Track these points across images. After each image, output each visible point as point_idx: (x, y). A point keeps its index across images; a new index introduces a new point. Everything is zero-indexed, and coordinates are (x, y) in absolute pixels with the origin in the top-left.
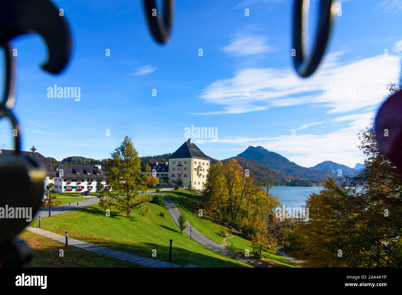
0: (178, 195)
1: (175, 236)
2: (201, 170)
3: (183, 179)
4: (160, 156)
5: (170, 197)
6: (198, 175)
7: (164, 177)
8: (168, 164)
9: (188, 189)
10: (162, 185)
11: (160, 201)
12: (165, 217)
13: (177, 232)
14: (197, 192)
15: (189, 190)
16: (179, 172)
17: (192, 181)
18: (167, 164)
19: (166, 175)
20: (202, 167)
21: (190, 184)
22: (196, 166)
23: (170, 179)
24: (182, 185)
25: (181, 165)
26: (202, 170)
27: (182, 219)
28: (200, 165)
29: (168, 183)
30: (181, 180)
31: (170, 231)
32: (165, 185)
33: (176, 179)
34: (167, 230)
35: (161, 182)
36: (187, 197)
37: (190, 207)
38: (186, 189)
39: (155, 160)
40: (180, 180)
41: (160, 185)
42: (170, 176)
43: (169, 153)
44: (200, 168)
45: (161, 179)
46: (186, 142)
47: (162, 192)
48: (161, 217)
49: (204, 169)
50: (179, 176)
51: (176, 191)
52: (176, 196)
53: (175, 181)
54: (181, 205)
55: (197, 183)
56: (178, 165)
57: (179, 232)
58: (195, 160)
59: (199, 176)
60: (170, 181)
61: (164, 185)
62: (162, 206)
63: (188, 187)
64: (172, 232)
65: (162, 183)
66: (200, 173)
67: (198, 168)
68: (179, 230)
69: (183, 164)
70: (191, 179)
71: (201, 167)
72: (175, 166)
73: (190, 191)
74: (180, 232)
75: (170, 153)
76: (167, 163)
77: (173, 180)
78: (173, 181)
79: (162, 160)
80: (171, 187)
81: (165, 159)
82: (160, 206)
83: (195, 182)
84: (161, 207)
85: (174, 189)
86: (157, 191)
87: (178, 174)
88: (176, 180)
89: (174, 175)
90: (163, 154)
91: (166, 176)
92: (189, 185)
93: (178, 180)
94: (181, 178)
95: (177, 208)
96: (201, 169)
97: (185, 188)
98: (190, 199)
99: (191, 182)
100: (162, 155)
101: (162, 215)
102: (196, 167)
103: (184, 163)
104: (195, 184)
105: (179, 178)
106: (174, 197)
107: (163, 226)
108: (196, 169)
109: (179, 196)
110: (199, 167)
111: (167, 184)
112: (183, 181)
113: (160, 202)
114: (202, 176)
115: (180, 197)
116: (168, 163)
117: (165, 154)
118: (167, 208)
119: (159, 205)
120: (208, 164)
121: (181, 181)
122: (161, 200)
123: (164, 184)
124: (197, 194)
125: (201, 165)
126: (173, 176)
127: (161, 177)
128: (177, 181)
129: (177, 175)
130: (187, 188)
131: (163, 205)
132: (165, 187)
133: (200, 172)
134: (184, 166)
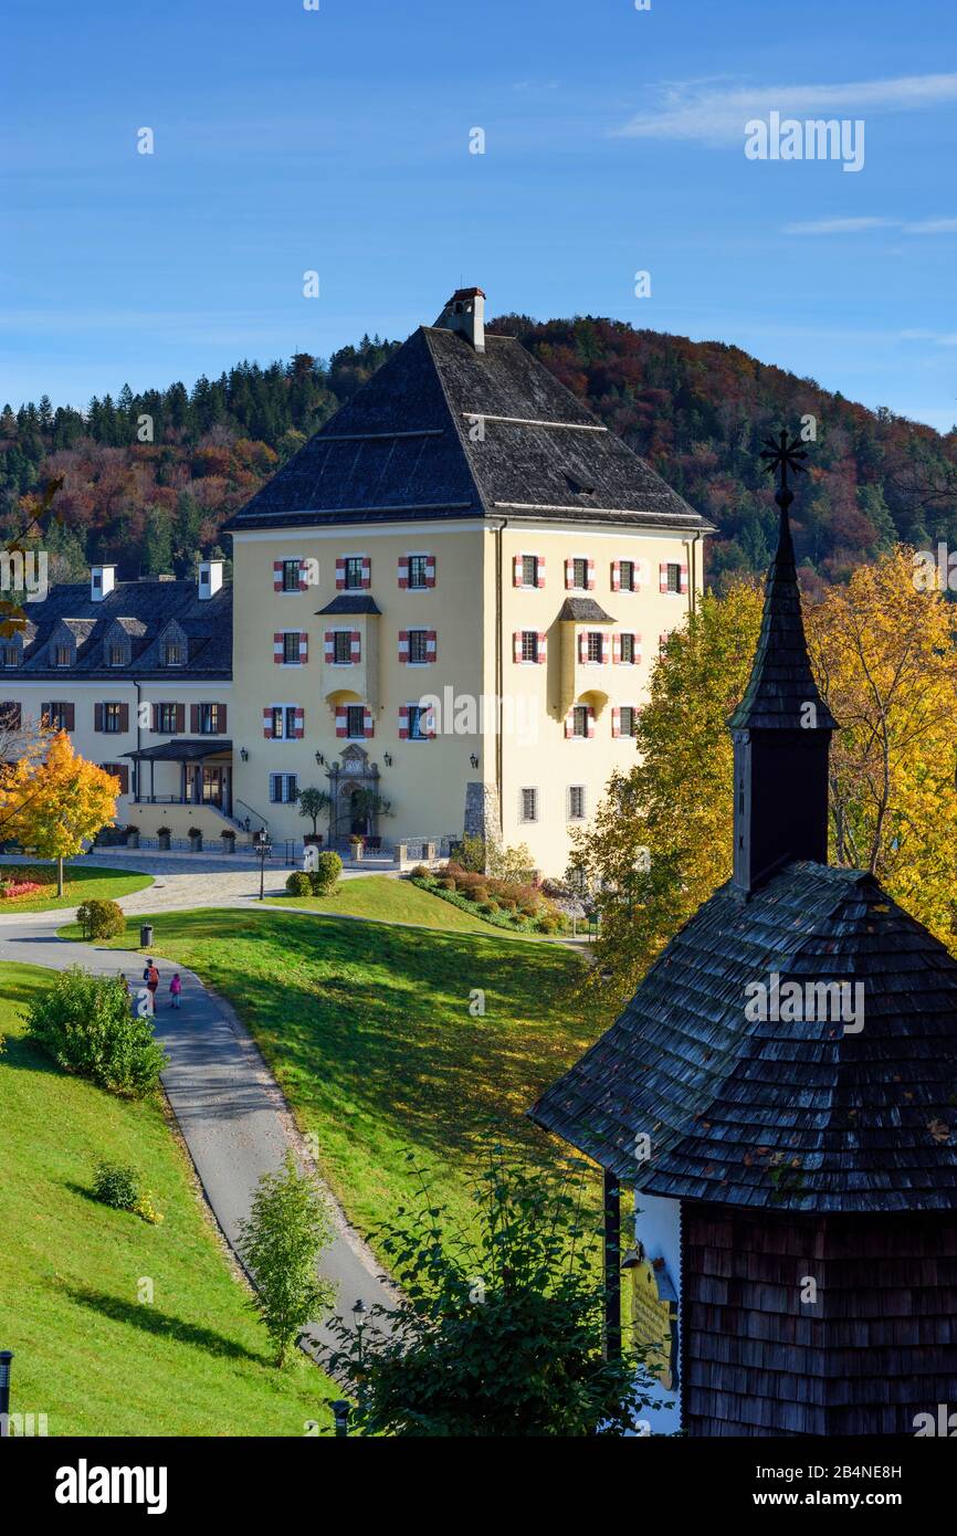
0: (318, 956)
1: (199, 1385)
2: (597, 656)
3: (389, 761)
4: (178, 391)
5: (228, 979)
6: (556, 705)
7: (188, 735)
8: (228, 587)
9: (442, 874)
10: (164, 832)
11: (110, 1045)
12: (147, 1203)
13: (234, 1350)
14: (544, 907)
15: (451, 893)
16: (351, 678)
17: (489, 778)
18: (216, 583)
19: (203, 710)
20: (606, 619)
21: (475, 820)
22: (533, 610)
23: (245, 756)
24: (387, 829)
25: (368, 606)
26: (610, 648)
27: (281, 1227)
28: (578, 593)
29: (229, 813)
30: (376, 777)
31: (166, 1345)
32: (195, 833)
33: (320, 759)
34: (145, 1337)
35: (153, 800)
36: (415, 975)
37: (431, 1097)
38: (417, 874)
39: (109, 452)
40: (355, 767)
41: (133, 830)
42: (244, 730)
43: (287, 361)
44: (582, 629)
45: (145, 765)
46: (421, 330)
47: (144, 929)
48: (100, 1211)
49: (628, 641)
50: (342, 722)
51: (308, 906)
52: (297, 971)
53: (302, 786)
54: (327, 1076)
55: (553, 804)
56: (339, 607)
57: (252, 1357)
58: (522, 539)
59: (570, 721)
60: (251, 789)
61: (180, 834)
62: (125, 1097)
63: (453, 849)
64: (188, 1350)
65: (159, 808)
66: (579, 691)
67: (558, 632)
68: (255, 1336)
69: (384, 584)
70: (476, 762)
71: (594, 613)
72: (301, 613)
73: (471, 896)
74: (268, 1352)
75: (303, 361)
76: (216, 571)
77: (285, 770)
78: (284, 788)
79: (207, 448)
80: (259, 850)
81: (245, 443)
82: (110, 1092)
83: (529, 795)
84: (111, 1103)
85: (278, 879)
86: (94, 922)
87: (335, 697)
88: (314, 778)
89: (291, 712)
90: (214, 377)
91: (198, 727)
92: (458, 831)
93: (334, 775)
94: (374, 748)
95: (282, 1117)
96: (597, 640)
97: (407, 866)
98: (440, 997)
99: (476, 791)
100: (202, 386)
101: (109, 1192)
102: (542, 623)
103: (403, 573)
104: (530, 813)
105: (352, 753)
106: (264, 985)
107: (106, 1299)
108: (531, 639)
109: (327, 970)
110: (568, 613)
111: (212, 823)
112: (393, 784)
113: (109, 1051)
114: (605, 715)
115: (330, 984)
116: (227, 573)
117: (237, 376)
118: (174, 1121)
119: (100, 1083)
120: (675, 570)
121: (364, 784)
122: (111, 1037)
123: (181, 820)
124: (542, 928)
125: (599, 591)
126: (284, 722)
127: (154, 741)
128: (324, 785)
129: (325, 710)
130: (434, 864)
131: (136, 1085)
132: (195, 853)
133: (586, 677)
134: (404, 609)
